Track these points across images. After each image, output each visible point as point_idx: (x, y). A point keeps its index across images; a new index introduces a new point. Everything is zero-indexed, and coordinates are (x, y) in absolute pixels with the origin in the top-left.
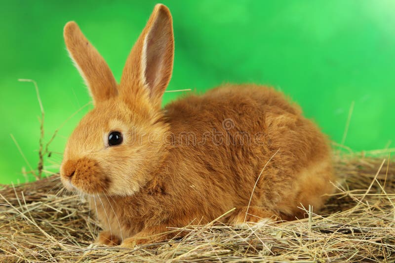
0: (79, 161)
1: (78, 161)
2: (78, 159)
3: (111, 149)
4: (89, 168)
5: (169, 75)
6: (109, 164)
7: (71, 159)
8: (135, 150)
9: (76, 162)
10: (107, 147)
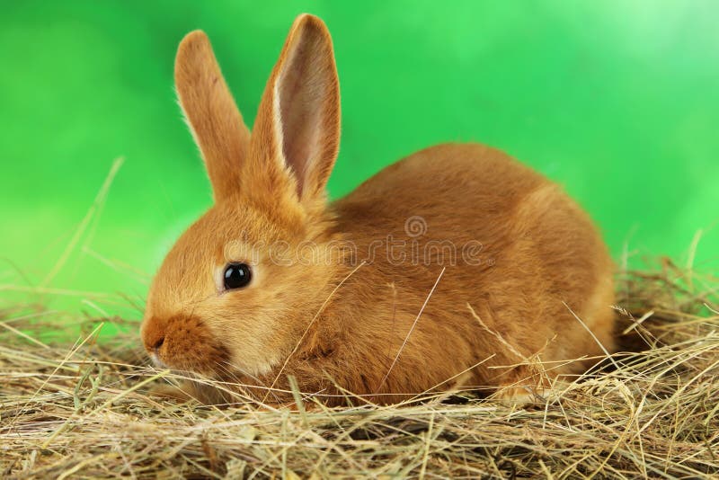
0: (172, 320)
1: (169, 321)
2: (169, 316)
3: (229, 295)
4: (188, 332)
5: (335, 147)
6: (224, 320)
7: (157, 315)
8: (273, 294)
9: (166, 322)
10: (220, 293)
